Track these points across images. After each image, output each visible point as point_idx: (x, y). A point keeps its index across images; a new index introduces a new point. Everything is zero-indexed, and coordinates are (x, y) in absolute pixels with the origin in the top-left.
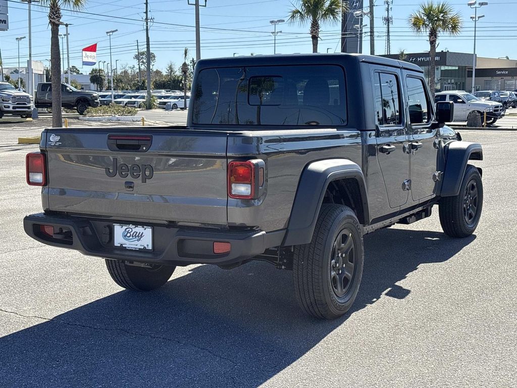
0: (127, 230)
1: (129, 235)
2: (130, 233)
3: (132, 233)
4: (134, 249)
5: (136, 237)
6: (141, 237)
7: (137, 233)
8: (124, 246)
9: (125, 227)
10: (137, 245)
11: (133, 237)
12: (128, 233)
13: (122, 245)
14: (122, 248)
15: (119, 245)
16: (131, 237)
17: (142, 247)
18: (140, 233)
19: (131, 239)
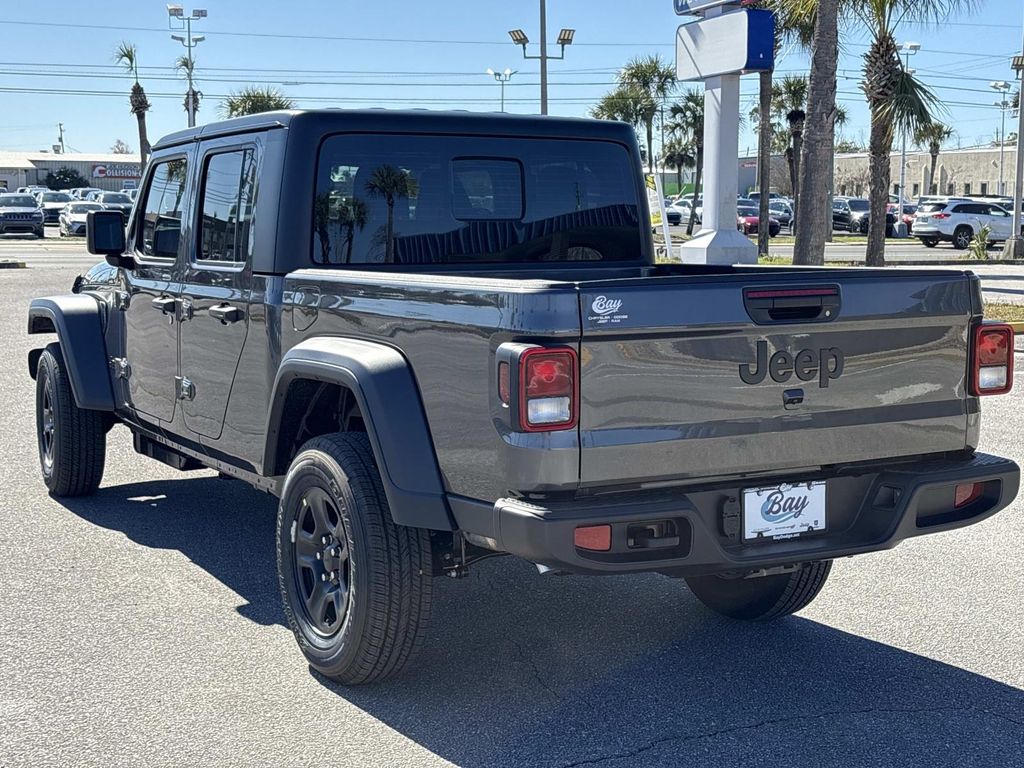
0: (773, 498)
1: (776, 508)
2: (778, 503)
3: (782, 503)
4: (789, 537)
5: (791, 509)
6: (803, 508)
7: (793, 499)
8: (765, 535)
9: (766, 493)
10: (792, 527)
11: (784, 510)
12: (774, 503)
13: (760, 533)
14: (763, 541)
15: (755, 535)
16: (781, 512)
17: (805, 529)
18: (800, 498)
19: (783, 516)
